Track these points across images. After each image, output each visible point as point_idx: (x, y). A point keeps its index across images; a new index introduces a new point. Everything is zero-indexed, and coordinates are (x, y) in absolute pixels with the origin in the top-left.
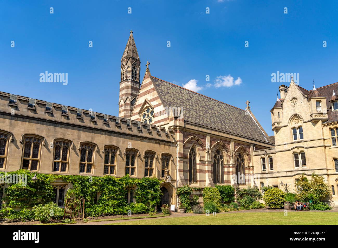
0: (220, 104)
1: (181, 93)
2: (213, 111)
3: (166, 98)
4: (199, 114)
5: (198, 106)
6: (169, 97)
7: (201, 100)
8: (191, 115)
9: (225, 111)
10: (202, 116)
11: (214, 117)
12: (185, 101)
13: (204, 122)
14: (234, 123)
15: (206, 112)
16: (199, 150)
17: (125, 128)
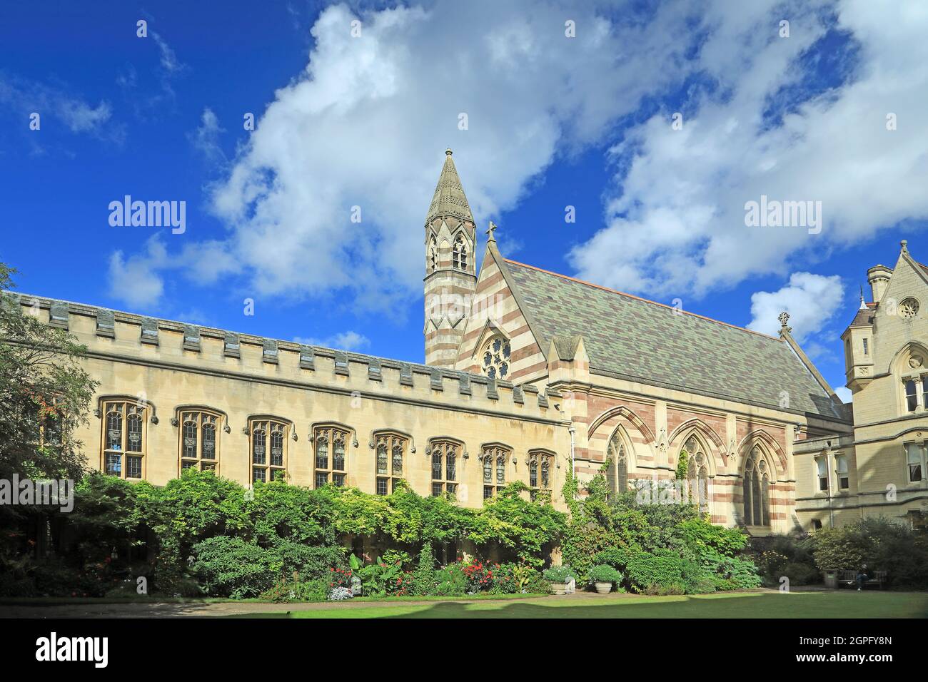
0: (701, 324)
1: (587, 297)
2: (680, 343)
3: (542, 313)
4: (638, 350)
5: (634, 330)
6: (552, 310)
7: (645, 314)
8: (614, 352)
9: (715, 340)
10: (645, 354)
11: (680, 357)
12: (599, 318)
13: (650, 370)
14: (742, 373)
15: (660, 345)
16: (636, 440)
17: (427, 390)
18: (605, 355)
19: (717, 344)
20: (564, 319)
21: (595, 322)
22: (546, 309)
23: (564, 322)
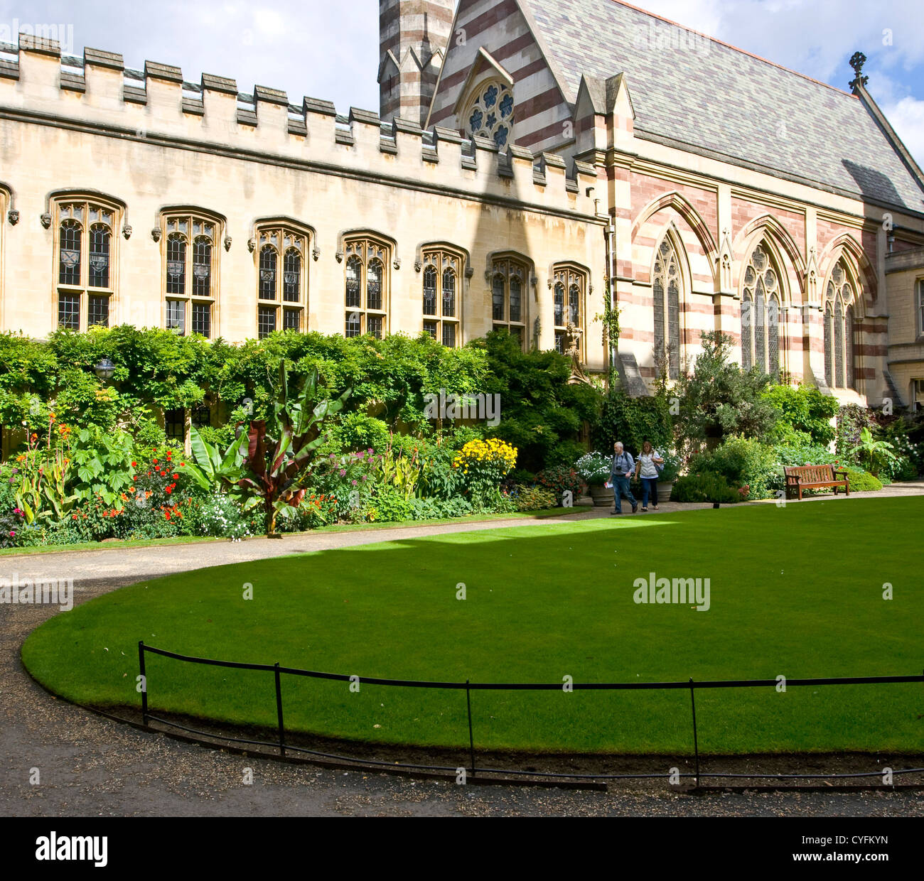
4: (685, 104)
5: (676, 73)
6: (571, 39)
10: (692, 111)
11: (736, 118)
13: (701, 135)
14: (812, 144)
15: (709, 98)
16: (692, 249)
17: (417, 162)
19: (780, 100)
22: (563, 36)
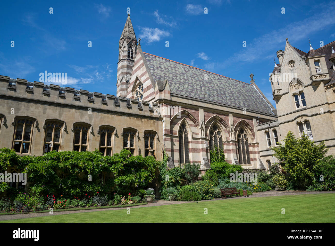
0: (220, 78)
1: (175, 67)
2: (211, 85)
3: (156, 73)
4: (194, 87)
5: (193, 80)
6: (160, 72)
7: (198, 74)
8: (184, 88)
9: (226, 84)
10: (197, 89)
11: (211, 91)
12: (179, 75)
13: (198, 95)
14: (236, 97)
16: (191, 125)
17: (100, 104)
18: (180, 89)
19: (227, 86)
20: (165, 75)
21: (178, 76)
22: (158, 71)
23: (165, 76)
